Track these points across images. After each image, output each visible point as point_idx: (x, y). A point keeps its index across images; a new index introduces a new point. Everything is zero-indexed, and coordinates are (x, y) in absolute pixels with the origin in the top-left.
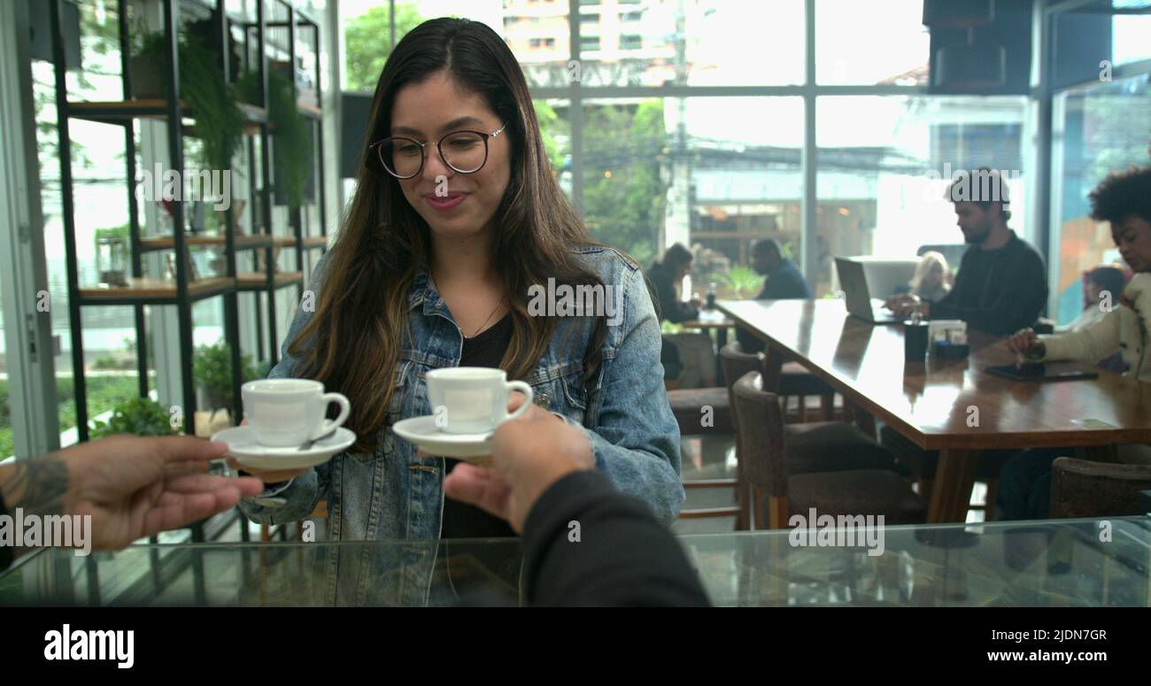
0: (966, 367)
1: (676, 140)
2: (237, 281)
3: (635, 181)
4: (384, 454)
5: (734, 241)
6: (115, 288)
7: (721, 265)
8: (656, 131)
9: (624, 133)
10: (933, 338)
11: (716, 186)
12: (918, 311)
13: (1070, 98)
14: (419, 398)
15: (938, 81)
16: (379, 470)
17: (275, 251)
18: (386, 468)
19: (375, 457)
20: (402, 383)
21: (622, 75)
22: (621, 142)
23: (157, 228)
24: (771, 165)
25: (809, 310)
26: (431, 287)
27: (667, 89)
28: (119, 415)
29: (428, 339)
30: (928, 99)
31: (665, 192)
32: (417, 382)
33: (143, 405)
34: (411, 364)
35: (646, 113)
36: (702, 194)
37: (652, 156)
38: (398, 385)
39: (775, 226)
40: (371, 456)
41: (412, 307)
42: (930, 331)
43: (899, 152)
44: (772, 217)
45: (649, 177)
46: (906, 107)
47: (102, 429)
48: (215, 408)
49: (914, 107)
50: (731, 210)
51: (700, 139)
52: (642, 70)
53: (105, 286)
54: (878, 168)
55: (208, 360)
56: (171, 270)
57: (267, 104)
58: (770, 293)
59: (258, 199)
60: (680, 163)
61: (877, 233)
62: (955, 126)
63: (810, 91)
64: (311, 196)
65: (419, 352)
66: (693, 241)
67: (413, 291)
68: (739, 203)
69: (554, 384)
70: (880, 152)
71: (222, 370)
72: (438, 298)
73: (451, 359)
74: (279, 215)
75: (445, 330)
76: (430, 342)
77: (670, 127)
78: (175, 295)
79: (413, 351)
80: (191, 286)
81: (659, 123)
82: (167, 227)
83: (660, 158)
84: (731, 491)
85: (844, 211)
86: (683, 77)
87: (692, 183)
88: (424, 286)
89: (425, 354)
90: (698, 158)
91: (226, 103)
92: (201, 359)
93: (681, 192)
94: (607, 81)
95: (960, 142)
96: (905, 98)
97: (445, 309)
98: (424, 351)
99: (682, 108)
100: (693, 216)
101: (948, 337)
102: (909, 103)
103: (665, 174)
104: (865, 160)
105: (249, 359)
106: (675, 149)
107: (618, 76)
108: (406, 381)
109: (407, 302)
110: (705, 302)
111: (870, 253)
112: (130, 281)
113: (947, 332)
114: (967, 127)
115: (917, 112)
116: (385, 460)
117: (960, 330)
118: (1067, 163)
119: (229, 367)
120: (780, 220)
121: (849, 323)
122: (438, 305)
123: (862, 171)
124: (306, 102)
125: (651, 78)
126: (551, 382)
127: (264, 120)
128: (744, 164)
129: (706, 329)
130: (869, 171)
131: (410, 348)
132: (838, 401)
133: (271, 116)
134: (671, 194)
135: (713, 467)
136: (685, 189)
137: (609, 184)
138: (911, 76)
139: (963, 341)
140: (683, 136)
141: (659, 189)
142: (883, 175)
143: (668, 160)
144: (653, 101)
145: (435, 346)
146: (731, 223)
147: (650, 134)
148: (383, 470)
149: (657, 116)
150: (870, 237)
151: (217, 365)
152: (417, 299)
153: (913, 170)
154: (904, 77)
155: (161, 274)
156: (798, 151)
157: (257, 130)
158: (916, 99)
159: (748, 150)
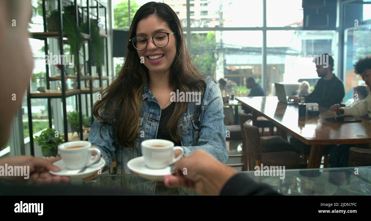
0: (318, 118)
1: (220, 45)
2: (81, 91)
3: (206, 58)
4: (136, 148)
5: (238, 78)
6: (42, 93)
7: (234, 85)
8: (213, 42)
9: (202, 42)
10: (308, 109)
11: (233, 60)
12: (303, 100)
13: (349, 31)
14: (147, 129)
15: (307, 25)
16: (135, 153)
17: (92, 81)
18: (137, 152)
19: (133, 149)
20: (141, 124)
21: (202, 24)
22: (202, 45)
23: (55, 73)
24: (250, 53)
25: (264, 100)
26: (150, 92)
27: (217, 28)
28: (43, 134)
29: (149, 109)
30: (301, 31)
31: (216, 62)
32: (146, 124)
33: (51, 131)
34: (144, 118)
35: (210, 36)
36: (228, 62)
37: (212, 50)
38: (140, 125)
39: (252, 73)
40: (132, 149)
41: (143, 99)
42: (307, 107)
43: (292, 49)
44: (251, 70)
45: (211, 57)
46: (294, 34)
47: (37, 139)
48: (73, 132)
49: (297, 34)
50: (237, 68)
51: (227, 45)
52: (208, 22)
53: (38, 92)
54: (285, 54)
55: (71, 116)
56: (60, 87)
57: (90, 33)
58: (252, 95)
59: (86, 64)
60: (221, 52)
61: (285, 75)
62: (311, 40)
63: (265, 29)
64: (103, 63)
65: (147, 113)
66: (225, 77)
67: (144, 94)
68: (240, 65)
69: (189, 122)
70: (286, 49)
71: (76, 119)
72: (152, 95)
73: (158, 116)
74: (94, 69)
75: (155, 106)
76: (150, 110)
77: (218, 40)
78: (61, 95)
79: (145, 113)
80: (66, 92)
81: (214, 39)
82: (58, 73)
83: (214, 51)
84: (240, 158)
85: (274, 68)
86: (222, 24)
87: (225, 59)
88: (147, 92)
89: (149, 114)
90: (227, 50)
91: (77, 33)
92: (69, 116)
93: (221, 62)
94: (197, 26)
95: (313, 46)
96: (294, 31)
97: (155, 99)
98: (149, 113)
99: (221, 34)
100: (225, 69)
101: (312, 109)
102: (295, 33)
103: (216, 56)
104: (281, 51)
105: (84, 116)
106: (219, 48)
107: (201, 24)
108: (143, 124)
109: (142, 97)
110: (231, 97)
111: (282, 81)
112: (46, 90)
113: (312, 107)
114: (315, 40)
115: (298, 35)
116: (137, 150)
117: (316, 106)
118: (348, 52)
119: (78, 118)
120: (253, 71)
121: (279, 104)
122: (153, 98)
123: (280, 55)
124: (102, 32)
125: (212, 25)
126: (188, 122)
127: (89, 38)
128: (241, 53)
129: (231, 106)
130: (282, 55)
131: (144, 112)
132: (275, 129)
133: (91, 37)
134: (218, 62)
135: (234, 151)
136: (222, 61)
137: (198, 59)
138: (296, 24)
139: (317, 110)
140: (222, 43)
141: (214, 61)
142: (287, 56)
143: (217, 51)
144: (212, 32)
145: (152, 111)
146: (237, 72)
147: (211, 43)
148: (136, 153)
149: (213, 37)
150: (282, 76)
151: (74, 118)
152: (145, 96)
153: (297, 55)
154: (294, 24)
155: (56, 88)
156: (260, 49)
157: (87, 41)
158: (297, 32)
159: (243, 48)
